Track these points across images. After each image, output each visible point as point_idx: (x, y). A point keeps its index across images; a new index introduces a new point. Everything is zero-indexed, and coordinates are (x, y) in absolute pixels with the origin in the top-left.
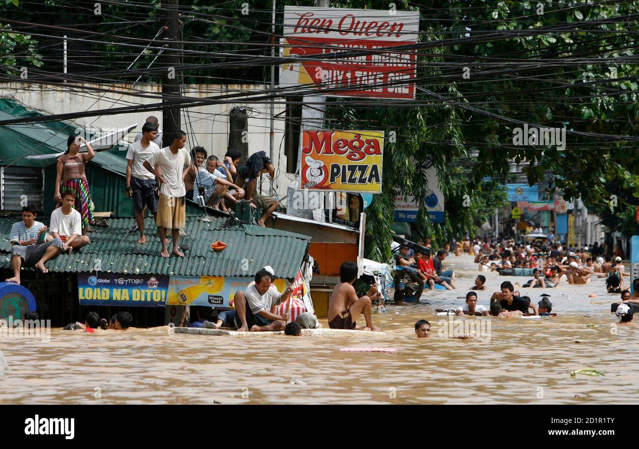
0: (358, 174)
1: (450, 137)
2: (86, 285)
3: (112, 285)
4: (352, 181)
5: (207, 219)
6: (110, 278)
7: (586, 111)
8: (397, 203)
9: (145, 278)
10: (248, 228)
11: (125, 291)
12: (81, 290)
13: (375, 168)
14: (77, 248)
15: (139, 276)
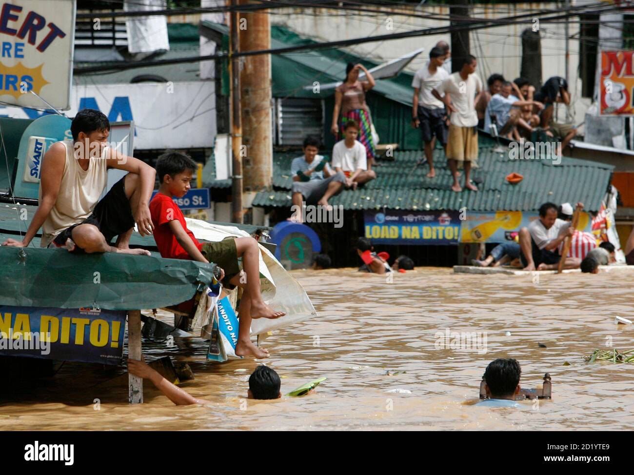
2: (373, 222)
3: (401, 223)
5: (500, 149)
6: (399, 215)
9: (436, 213)
11: (415, 229)
12: (367, 228)
14: (362, 184)
15: (430, 212)
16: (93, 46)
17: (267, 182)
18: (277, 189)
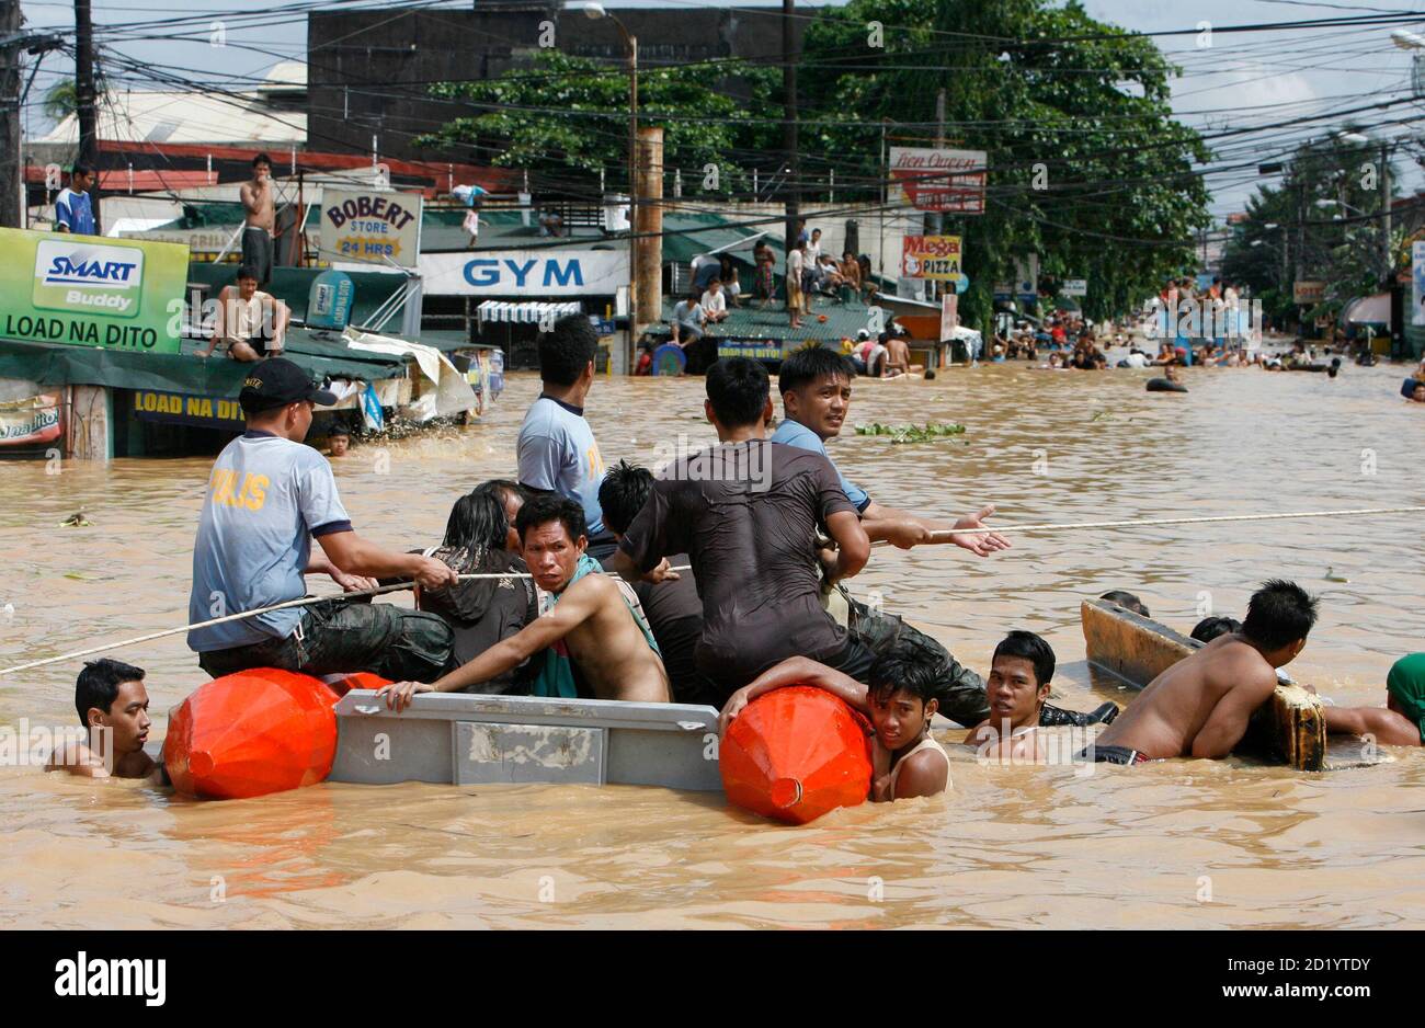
0: (943, 267)
1: (1033, 240)
2: (723, 346)
3: (741, 346)
4: (939, 272)
5: (821, 299)
6: (741, 341)
7: (1136, 222)
8: (997, 288)
9: (765, 341)
10: (848, 306)
11: (751, 350)
12: (720, 350)
13: (955, 263)
14: (721, 320)
15: (761, 340)
16: (589, 226)
17: (657, 317)
18: (664, 322)
